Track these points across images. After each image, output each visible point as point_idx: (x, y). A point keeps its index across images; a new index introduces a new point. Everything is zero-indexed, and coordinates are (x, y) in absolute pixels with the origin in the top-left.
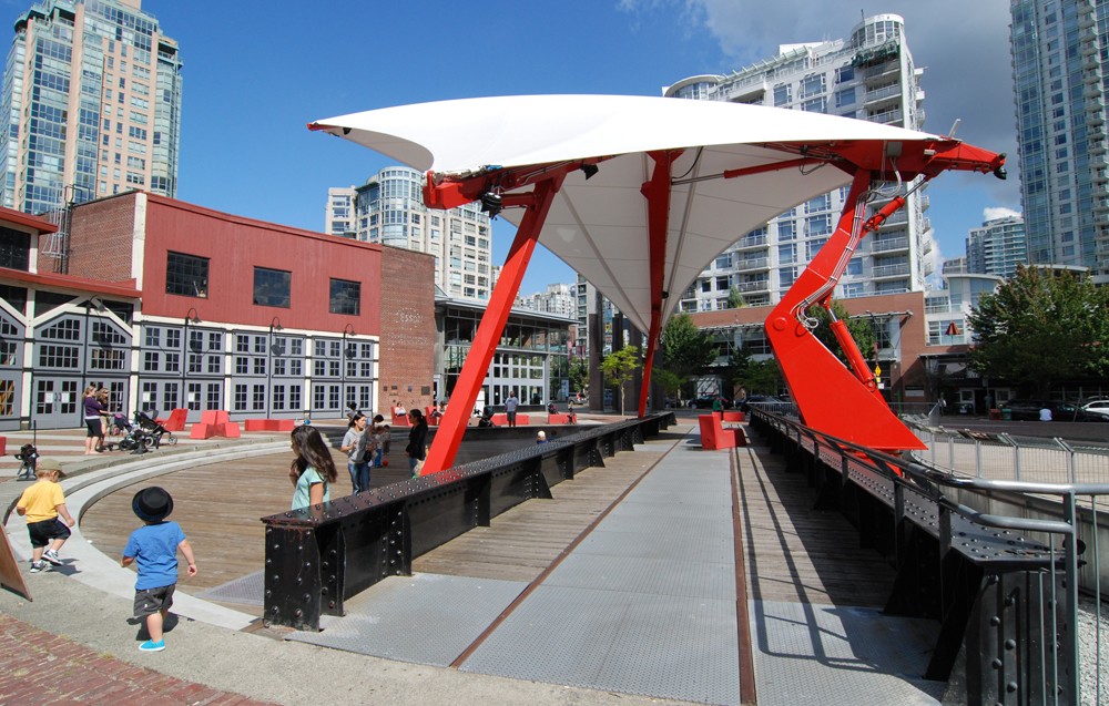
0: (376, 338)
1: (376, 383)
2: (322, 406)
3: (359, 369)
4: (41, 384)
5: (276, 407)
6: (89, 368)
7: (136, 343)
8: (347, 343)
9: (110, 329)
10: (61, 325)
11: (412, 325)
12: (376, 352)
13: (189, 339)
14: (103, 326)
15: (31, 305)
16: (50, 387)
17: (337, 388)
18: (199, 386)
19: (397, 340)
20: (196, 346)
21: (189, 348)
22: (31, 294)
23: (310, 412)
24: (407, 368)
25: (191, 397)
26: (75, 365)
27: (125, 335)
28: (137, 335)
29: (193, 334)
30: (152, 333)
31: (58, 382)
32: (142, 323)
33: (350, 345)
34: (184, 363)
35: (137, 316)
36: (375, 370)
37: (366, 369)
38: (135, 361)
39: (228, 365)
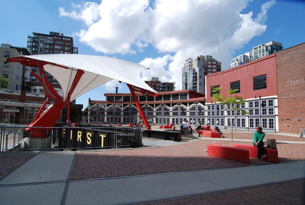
0: (276, 96)
1: (277, 117)
2: (253, 126)
3: (268, 111)
4: (190, 119)
5: (238, 126)
6: (197, 116)
7: (206, 110)
8: (261, 101)
9: (201, 107)
10: (192, 108)
11: (299, 85)
12: (276, 103)
13: (216, 107)
14: (200, 107)
15: (188, 105)
16: (191, 119)
17: (258, 119)
18: (219, 119)
19: (289, 95)
20: (218, 109)
21: (216, 110)
22: (188, 103)
23: (248, 128)
24: (296, 109)
25: (217, 122)
26: (195, 115)
27: (204, 108)
28: (206, 108)
29: (217, 106)
30: (209, 107)
31: (193, 118)
32: (207, 105)
33: (263, 102)
34: (215, 113)
35: (206, 104)
36: (276, 111)
37: (271, 111)
38: (206, 114)
39: (226, 113)
